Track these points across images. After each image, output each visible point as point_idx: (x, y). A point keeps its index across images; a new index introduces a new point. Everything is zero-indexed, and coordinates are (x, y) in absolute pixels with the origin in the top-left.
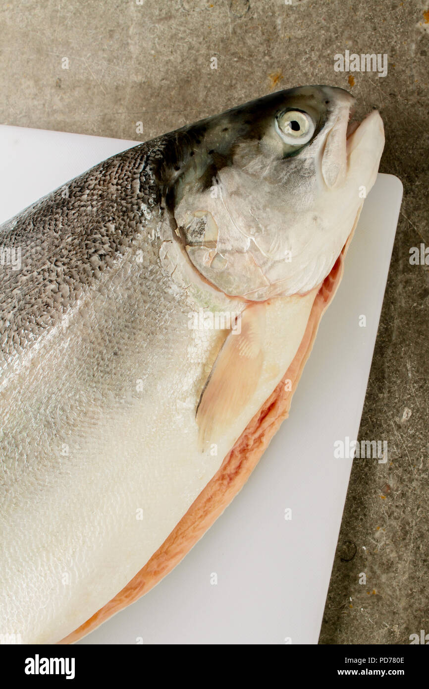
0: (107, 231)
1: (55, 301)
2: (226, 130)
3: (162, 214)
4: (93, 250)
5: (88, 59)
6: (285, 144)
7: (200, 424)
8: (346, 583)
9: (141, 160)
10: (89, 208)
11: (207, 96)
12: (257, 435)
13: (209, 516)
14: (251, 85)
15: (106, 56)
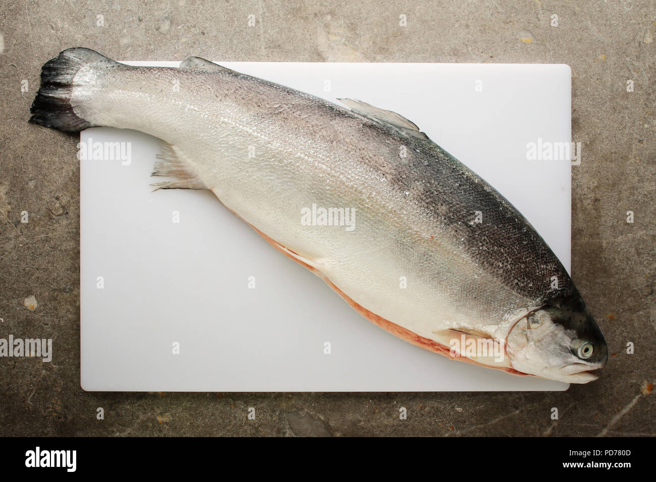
0: (529, 283)
1: (494, 268)
2: (581, 321)
3: (539, 305)
4: (519, 279)
5: (612, 214)
6: (577, 349)
7: (446, 331)
8: (377, 397)
9: (562, 287)
10: (538, 271)
11: (599, 283)
12: (441, 349)
13: (399, 334)
14: (607, 305)
15: (615, 223)
